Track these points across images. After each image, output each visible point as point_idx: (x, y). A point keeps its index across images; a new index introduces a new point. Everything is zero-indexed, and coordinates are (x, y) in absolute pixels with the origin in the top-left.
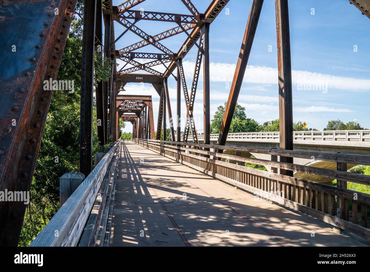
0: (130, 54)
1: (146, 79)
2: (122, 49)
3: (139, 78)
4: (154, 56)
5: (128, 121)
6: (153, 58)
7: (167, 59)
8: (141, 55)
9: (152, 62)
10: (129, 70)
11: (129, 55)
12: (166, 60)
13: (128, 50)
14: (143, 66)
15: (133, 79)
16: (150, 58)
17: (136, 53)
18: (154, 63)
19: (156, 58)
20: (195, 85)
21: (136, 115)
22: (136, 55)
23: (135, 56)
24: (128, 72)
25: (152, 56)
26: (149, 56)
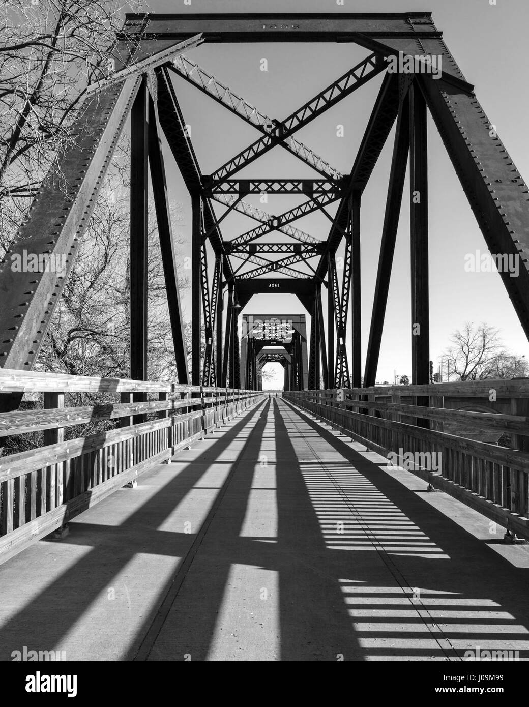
0: (248, 246)
1: (285, 286)
2: (234, 240)
3: (273, 285)
4: (289, 248)
5: (276, 361)
6: (286, 252)
7: (312, 252)
8: (266, 248)
9: (288, 258)
10: (254, 272)
11: (248, 248)
12: (310, 254)
13: (242, 241)
14: (274, 265)
15: (264, 286)
16: (282, 252)
17: (259, 245)
18: (291, 259)
19: (291, 252)
20: (346, 296)
21: (286, 349)
22: (258, 248)
23: (257, 250)
24: (252, 276)
25: (284, 248)
26: (280, 248)
